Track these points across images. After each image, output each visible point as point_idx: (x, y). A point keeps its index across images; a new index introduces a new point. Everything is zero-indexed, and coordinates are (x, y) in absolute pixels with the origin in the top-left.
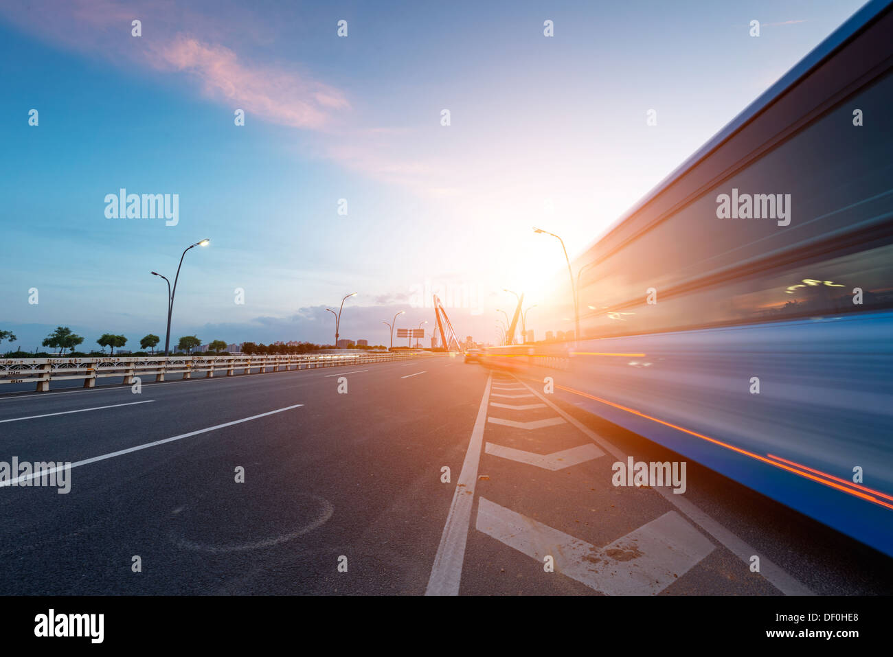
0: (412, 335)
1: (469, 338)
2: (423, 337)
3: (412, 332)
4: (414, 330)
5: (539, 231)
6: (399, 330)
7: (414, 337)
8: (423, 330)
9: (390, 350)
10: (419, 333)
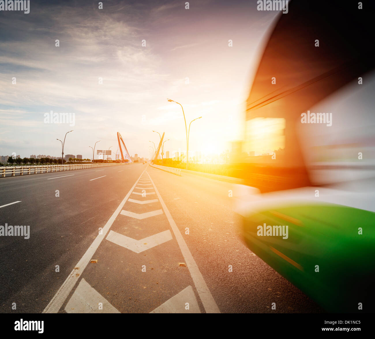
0: (105, 153)
1: (136, 155)
2: (111, 155)
3: (105, 152)
4: (106, 151)
5: (170, 101)
6: (98, 151)
7: (106, 154)
8: (111, 151)
9: (93, 161)
10: (109, 153)
